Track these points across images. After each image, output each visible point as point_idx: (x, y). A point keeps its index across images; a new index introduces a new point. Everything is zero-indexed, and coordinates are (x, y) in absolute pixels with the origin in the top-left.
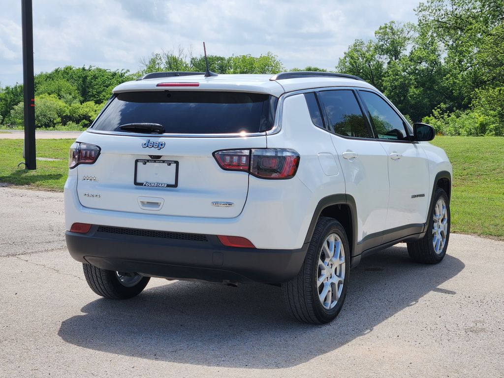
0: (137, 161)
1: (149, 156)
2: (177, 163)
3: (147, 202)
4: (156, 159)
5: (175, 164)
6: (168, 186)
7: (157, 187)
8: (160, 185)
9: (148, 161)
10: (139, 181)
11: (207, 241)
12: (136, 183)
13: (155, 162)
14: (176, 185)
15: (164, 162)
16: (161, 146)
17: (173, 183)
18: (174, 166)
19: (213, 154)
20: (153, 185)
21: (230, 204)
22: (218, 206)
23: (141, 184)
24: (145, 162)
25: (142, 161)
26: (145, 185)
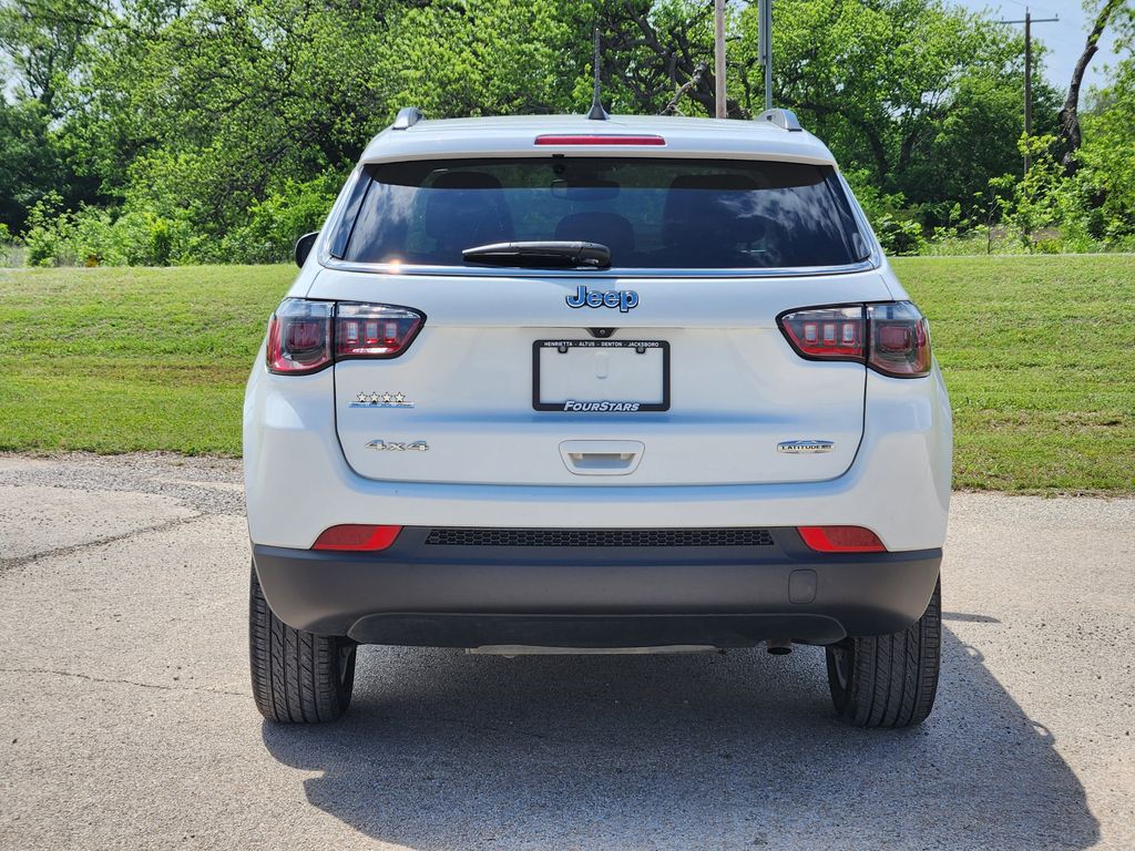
0: (538, 346)
1: (587, 329)
2: (665, 346)
3: (584, 455)
4: (601, 336)
5: (661, 350)
6: (644, 407)
7: (609, 412)
8: (619, 407)
9: (576, 343)
10: (546, 397)
11: (772, 543)
12: (537, 404)
13: (598, 344)
14: (665, 404)
15: (625, 343)
16: (627, 302)
17: (657, 398)
18: (656, 354)
19: (779, 319)
20: (595, 408)
21: (826, 445)
22: (797, 452)
23: (559, 407)
24: (564, 346)
25: (556, 344)
26: (570, 409)
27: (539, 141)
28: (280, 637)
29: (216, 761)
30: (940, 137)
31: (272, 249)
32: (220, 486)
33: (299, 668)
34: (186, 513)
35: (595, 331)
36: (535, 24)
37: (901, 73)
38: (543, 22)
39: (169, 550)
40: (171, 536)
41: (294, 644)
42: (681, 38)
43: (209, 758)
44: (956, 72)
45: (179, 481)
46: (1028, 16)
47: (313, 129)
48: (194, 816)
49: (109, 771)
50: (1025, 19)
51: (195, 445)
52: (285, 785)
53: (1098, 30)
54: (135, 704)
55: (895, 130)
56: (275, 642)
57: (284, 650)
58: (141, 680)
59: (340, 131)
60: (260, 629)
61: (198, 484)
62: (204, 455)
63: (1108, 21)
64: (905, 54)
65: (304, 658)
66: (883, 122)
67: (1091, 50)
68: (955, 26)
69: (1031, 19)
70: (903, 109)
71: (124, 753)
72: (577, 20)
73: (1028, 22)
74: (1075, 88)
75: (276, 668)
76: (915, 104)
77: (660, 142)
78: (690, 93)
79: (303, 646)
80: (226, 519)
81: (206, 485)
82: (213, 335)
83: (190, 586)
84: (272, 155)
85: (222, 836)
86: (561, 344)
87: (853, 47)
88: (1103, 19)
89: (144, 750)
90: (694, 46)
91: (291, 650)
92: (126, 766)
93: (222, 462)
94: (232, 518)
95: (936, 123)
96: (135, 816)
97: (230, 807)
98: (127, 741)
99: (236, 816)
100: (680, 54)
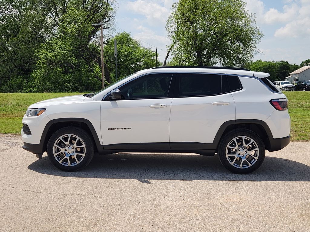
29: (27, 208)
31: (12, 90)
32: (13, 141)
34: (7, 147)
36: (66, 47)
37: (134, 58)
38: (67, 47)
39: (4, 156)
40: (4, 153)
42: (94, 51)
43: (25, 208)
44: (143, 59)
45: (3, 140)
47: (21, 66)
48: (25, 224)
49: (1, 213)
51: (6, 131)
52: (45, 213)
53: (169, 52)
54: (4, 195)
55: (133, 69)
58: (5, 188)
59: (26, 66)
61: (8, 140)
62: (8, 134)
63: (171, 50)
64: (134, 55)
66: (131, 67)
67: (168, 55)
68: (143, 50)
70: (134, 65)
71: (4, 207)
72: (74, 47)
73: (156, 50)
74: (165, 62)
76: (136, 64)
78: (96, 61)
80: (16, 148)
81: (10, 140)
82: (4, 107)
83: (11, 165)
84: (12, 71)
85: (33, 228)
87: (125, 53)
88: (170, 50)
89: (9, 207)
90: (97, 52)
92: (5, 211)
93: (12, 135)
94: (17, 148)
96: (10, 224)
97: (33, 220)
98: (4, 204)
99: (35, 222)
100: (94, 53)
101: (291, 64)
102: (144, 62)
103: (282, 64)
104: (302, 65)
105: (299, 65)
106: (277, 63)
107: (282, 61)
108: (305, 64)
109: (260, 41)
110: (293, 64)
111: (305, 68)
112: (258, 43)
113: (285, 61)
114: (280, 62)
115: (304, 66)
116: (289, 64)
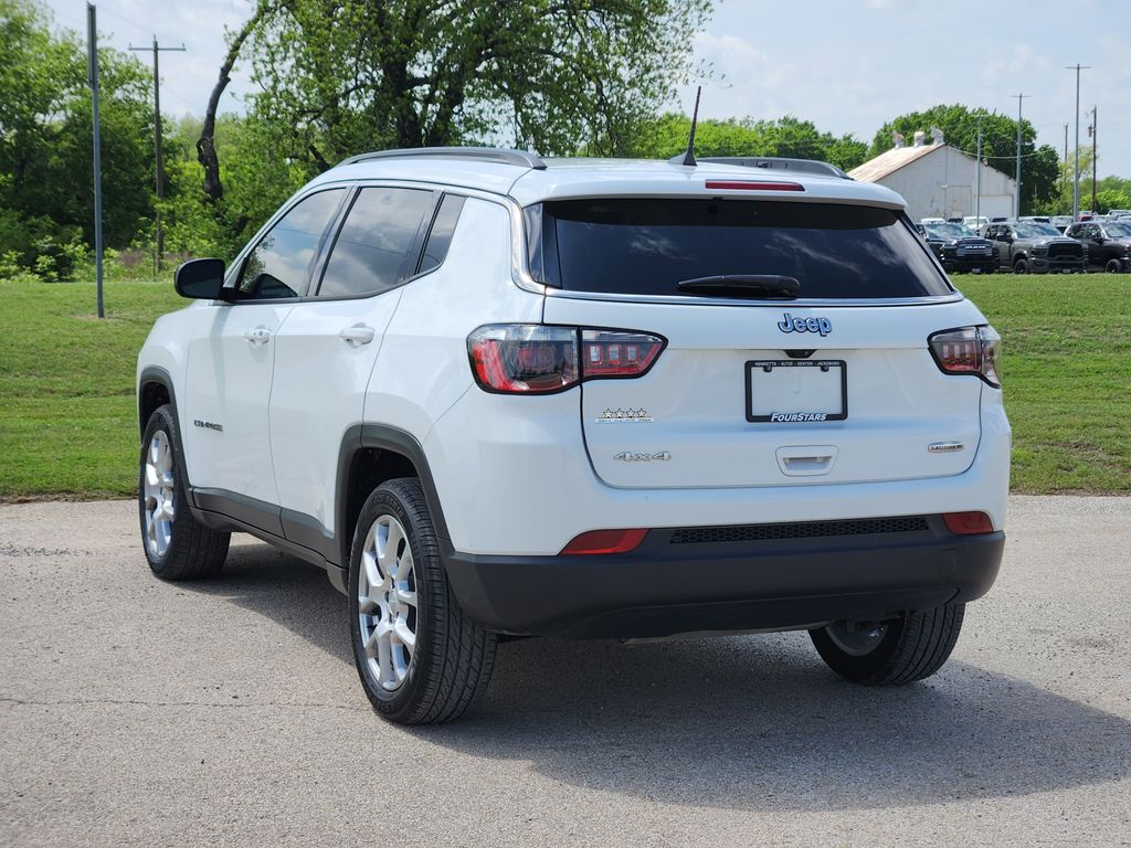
0: (749, 365)
1: (786, 351)
2: (843, 364)
4: (798, 357)
5: (840, 368)
6: (830, 417)
7: (805, 421)
8: (812, 417)
9: (779, 363)
10: (756, 411)
11: (927, 528)
12: (750, 417)
13: (795, 364)
14: (843, 415)
15: (815, 363)
17: (837, 410)
18: (835, 372)
19: (929, 340)
20: (794, 418)
23: (767, 419)
24: (769, 366)
25: (764, 364)
26: (776, 420)
27: (709, 185)
28: (457, 641)
30: (54, 160)
33: (468, 670)
35: (791, 353)
41: (468, 648)
46: (156, 44)
50: (152, 46)
56: (451, 647)
57: (459, 654)
60: (438, 636)
65: (474, 660)
67: (225, 80)
69: (159, 46)
73: (156, 49)
74: (211, 117)
75: (449, 671)
77: (800, 188)
79: (476, 649)
86: (767, 364)
91: (465, 653)
95: (51, 145)
101: (829, 134)
102: (70, 113)
103: (788, 135)
104: (883, 145)
105: (871, 144)
106: (763, 132)
107: (785, 121)
108: (898, 137)
109: (709, 16)
110: (838, 135)
111: (898, 156)
112: (702, 27)
113: (801, 121)
114: (777, 125)
115: (893, 146)
116: (821, 134)
